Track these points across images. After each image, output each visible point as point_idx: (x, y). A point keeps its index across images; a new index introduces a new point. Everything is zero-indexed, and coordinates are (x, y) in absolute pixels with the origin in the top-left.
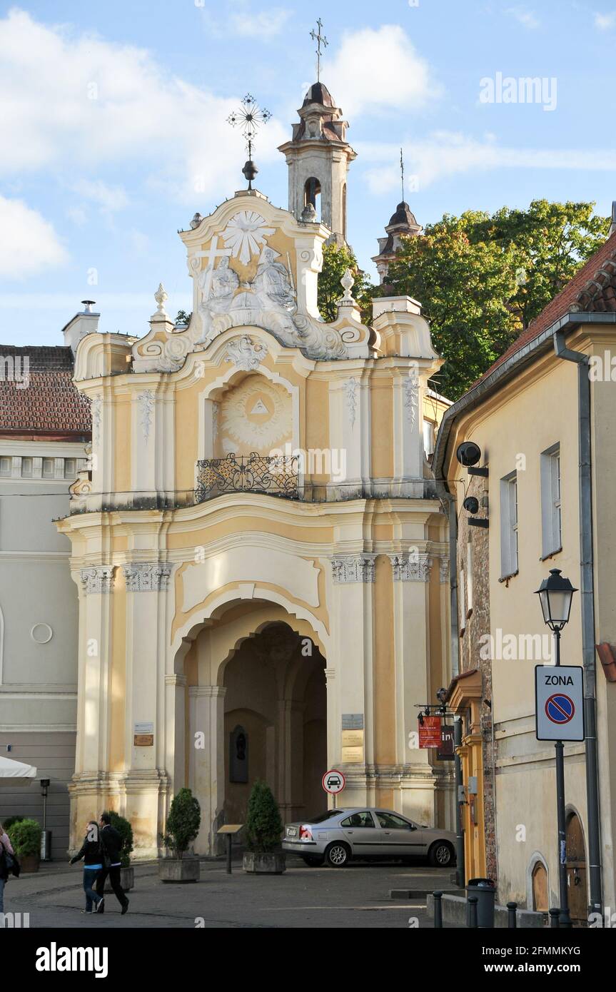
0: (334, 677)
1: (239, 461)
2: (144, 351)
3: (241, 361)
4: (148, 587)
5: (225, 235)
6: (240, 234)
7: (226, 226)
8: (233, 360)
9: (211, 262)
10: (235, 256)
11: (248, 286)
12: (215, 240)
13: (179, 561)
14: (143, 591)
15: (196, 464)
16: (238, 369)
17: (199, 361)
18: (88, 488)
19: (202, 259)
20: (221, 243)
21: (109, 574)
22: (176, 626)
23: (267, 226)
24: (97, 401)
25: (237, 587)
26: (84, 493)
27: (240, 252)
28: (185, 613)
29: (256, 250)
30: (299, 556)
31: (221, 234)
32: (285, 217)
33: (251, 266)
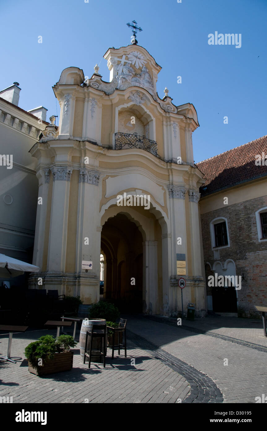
0: (171, 238)
1: (138, 137)
3: (135, 101)
4: (91, 182)
6: (135, 58)
7: (129, 54)
8: (133, 100)
9: (123, 63)
10: (133, 64)
11: (139, 76)
12: (124, 57)
13: (105, 174)
14: (89, 183)
15: (114, 135)
16: (134, 103)
17: (118, 94)
18: (52, 134)
19: (118, 61)
20: (127, 58)
21: (71, 173)
22: (102, 204)
23: (145, 60)
24: (68, 96)
25: (135, 191)
26: (49, 136)
27: (135, 64)
28: (107, 198)
29: (141, 66)
30: (157, 184)
31: (127, 55)
32: (152, 60)
33: (139, 70)
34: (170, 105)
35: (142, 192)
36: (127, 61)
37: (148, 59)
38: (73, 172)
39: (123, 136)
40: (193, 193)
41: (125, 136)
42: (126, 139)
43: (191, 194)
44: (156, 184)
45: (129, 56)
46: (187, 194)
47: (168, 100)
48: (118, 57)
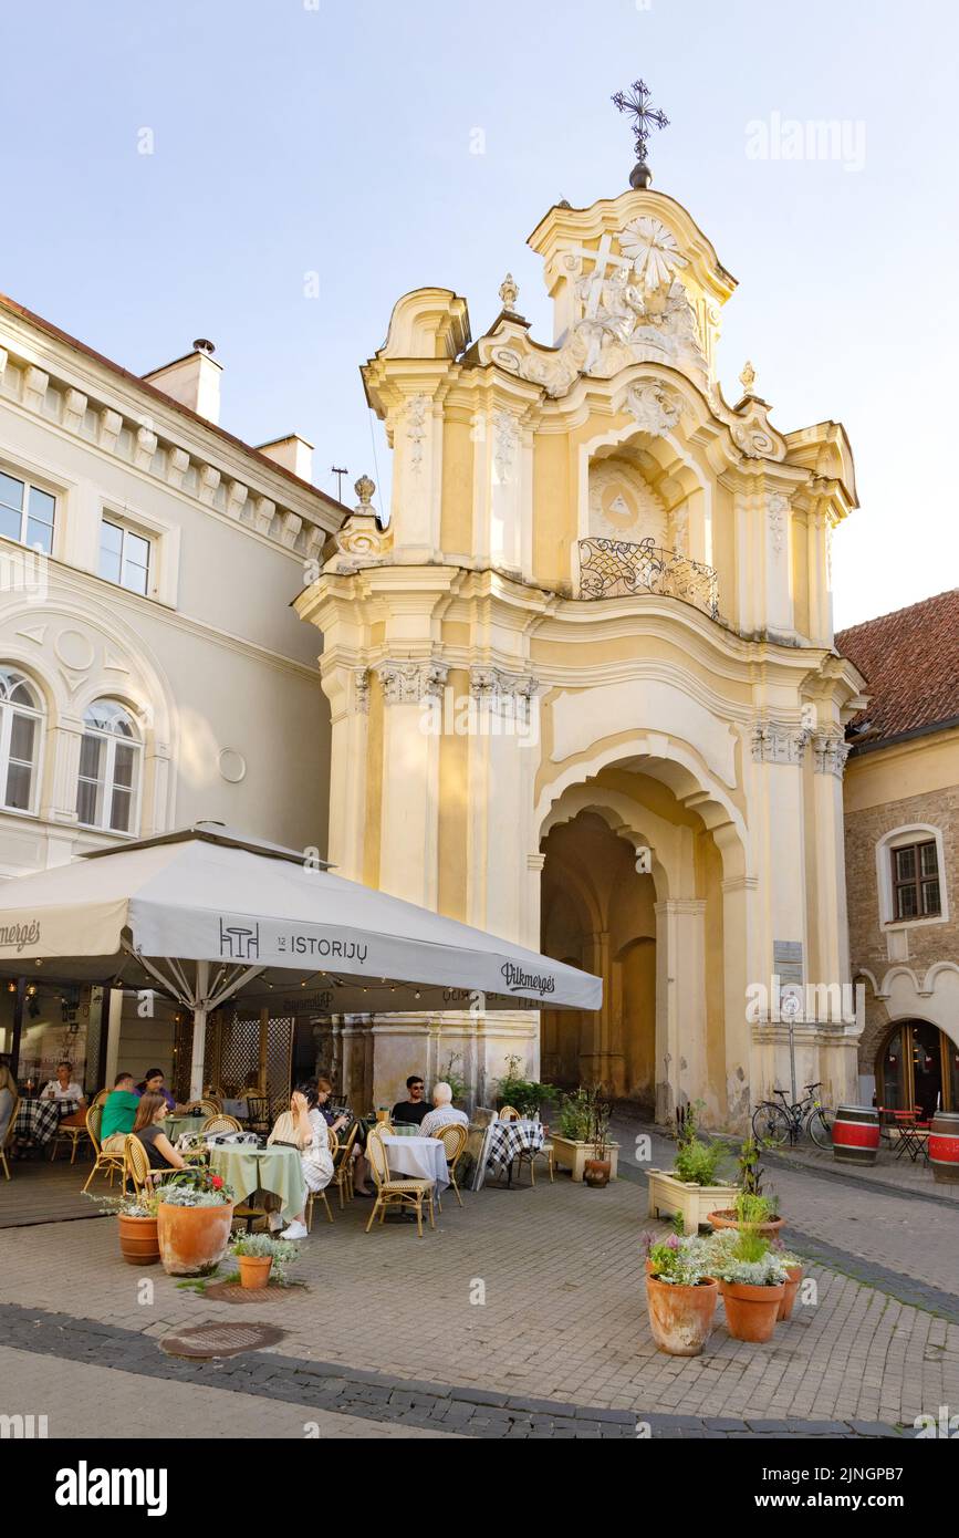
1: (657, 554)
2: (495, 354)
3: (645, 417)
6: (646, 247)
7: (626, 228)
8: (636, 414)
9: (600, 267)
10: (638, 271)
11: (658, 319)
12: (606, 241)
13: (548, 683)
15: (575, 545)
16: (640, 429)
17: (589, 396)
18: (368, 543)
19: (585, 259)
20: (618, 249)
21: (443, 677)
22: (541, 782)
23: (678, 253)
24: (419, 402)
25: (645, 738)
26: (360, 550)
27: (645, 269)
28: (556, 763)
29: (666, 278)
30: (714, 714)
31: (616, 235)
32: (704, 250)
33: (659, 295)
34: (761, 429)
35: (669, 743)
36: (615, 260)
37: (690, 250)
38: (448, 674)
39: (608, 552)
41: (612, 550)
42: (616, 560)
44: (714, 717)
45: (624, 239)
46: (812, 748)
47: (754, 412)
48: (584, 241)
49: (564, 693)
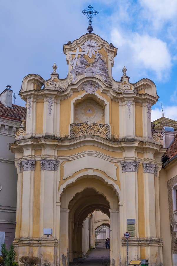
0: (122, 206)
1: (89, 124)
2: (49, 84)
3: (88, 90)
4: (50, 169)
5: (82, 47)
6: (88, 47)
7: (83, 44)
8: (85, 90)
9: (77, 56)
10: (86, 54)
12: (78, 49)
13: (62, 160)
14: (48, 170)
15: (69, 126)
16: (87, 93)
17: (71, 89)
19: (73, 55)
20: (81, 50)
22: (60, 184)
23: (98, 46)
25: (87, 171)
26: (21, 135)
27: (88, 53)
28: (64, 179)
29: (94, 53)
30: (109, 162)
31: (80, 47)
32: (105, 44)
33: (92, 58)
34: (127, 84)
35: (94, 171)
36: (80, 53)
37: (101, 45)
38: (35, 162)
39: (76, 126)
40: (146, 165)
42: (78, 128)
43: (145, 165)
46: (142, 166)
47: (124, 80)
48: (73, 50)
49: (66, 162)
